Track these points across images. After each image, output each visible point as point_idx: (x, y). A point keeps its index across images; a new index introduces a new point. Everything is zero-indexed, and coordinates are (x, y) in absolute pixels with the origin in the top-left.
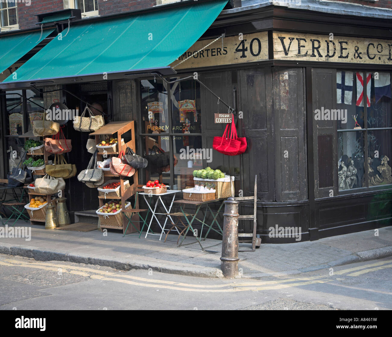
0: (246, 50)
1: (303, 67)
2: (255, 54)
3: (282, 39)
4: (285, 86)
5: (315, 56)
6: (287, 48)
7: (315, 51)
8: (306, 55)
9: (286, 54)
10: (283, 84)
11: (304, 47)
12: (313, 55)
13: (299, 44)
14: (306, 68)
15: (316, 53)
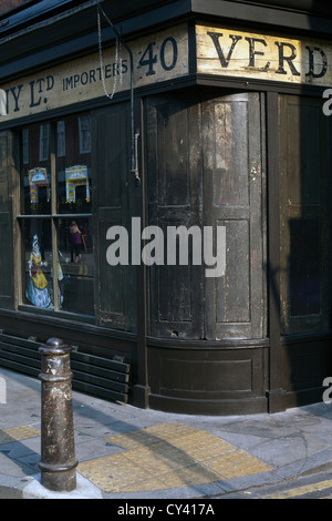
0: (155, 61)
1: (260, 92)
2: (168, 66)
3: (215, 37)
4: (225, 124)
5: (285, 73)
6: (226, 52)
7: (285, 63)
8: (266, 69)
9: (225, 64)
10: (221, 122)
11: (262, 54)
12: (281, 71)
13: (251, 48)
14: (265, 92)
15: (286, 67)
